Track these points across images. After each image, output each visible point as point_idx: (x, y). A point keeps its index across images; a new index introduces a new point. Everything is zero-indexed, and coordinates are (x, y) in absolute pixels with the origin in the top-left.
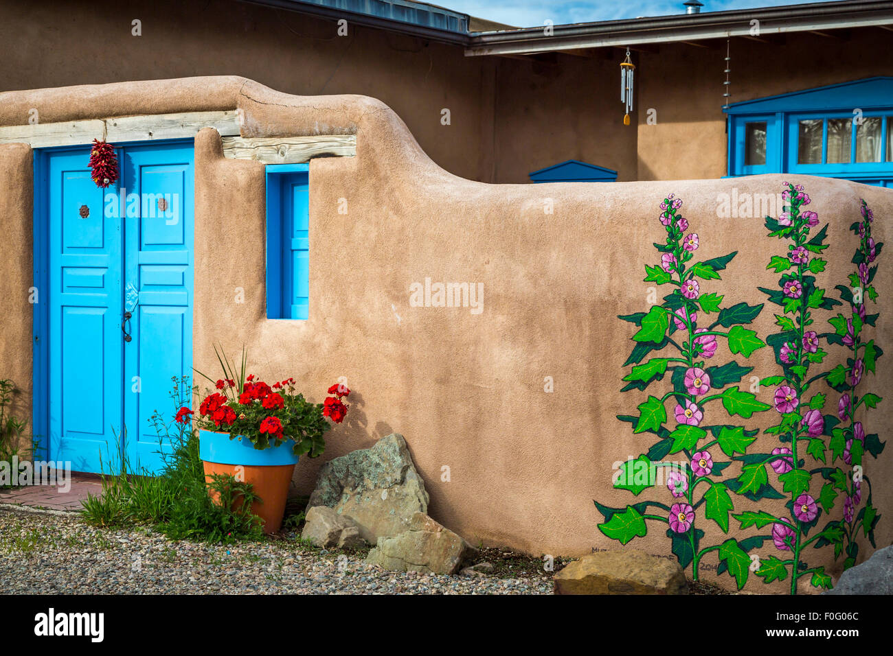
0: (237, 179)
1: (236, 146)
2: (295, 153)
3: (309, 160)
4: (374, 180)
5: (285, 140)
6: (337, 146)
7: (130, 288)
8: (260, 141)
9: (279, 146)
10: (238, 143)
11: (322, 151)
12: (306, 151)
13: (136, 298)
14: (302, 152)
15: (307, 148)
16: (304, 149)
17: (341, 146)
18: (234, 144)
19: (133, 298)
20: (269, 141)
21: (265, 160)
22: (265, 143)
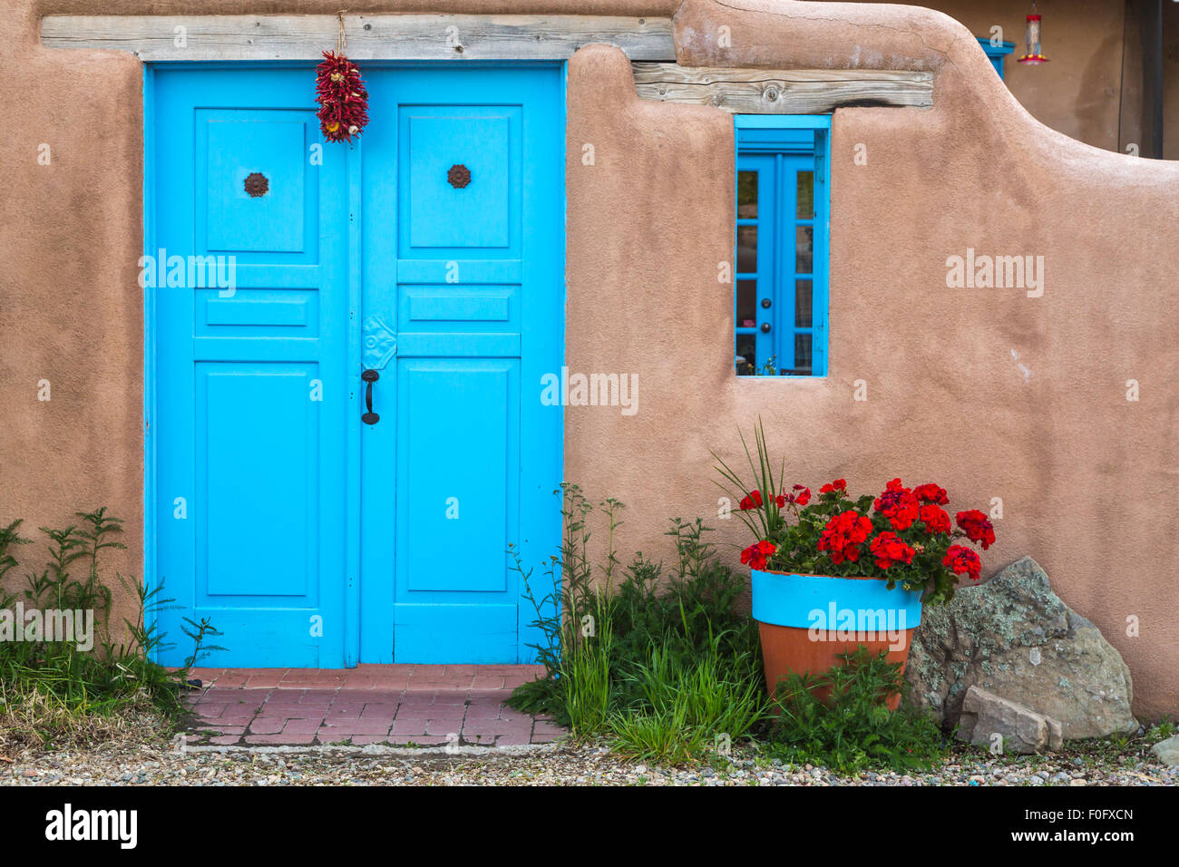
0: (688, 138)
1: (666, 79)
2: (797, 96)
3: (833, 110)
4: (978, 148)
5: (778, 74)
6: (892, 89)
7: (376, 325)
8: (721, 74)
9: (764, 84)
10: (669, 74)
11: (859, 96)
12: (824, 95)
13: (391, 345)
14: (814, 95)
15: (827, 89)
16: (819, 90)
17: (901, 88)
18: (661, 76)
19: (384, 344)
20: (741, 74)
21: (732, 106)
22: (733, 78)
